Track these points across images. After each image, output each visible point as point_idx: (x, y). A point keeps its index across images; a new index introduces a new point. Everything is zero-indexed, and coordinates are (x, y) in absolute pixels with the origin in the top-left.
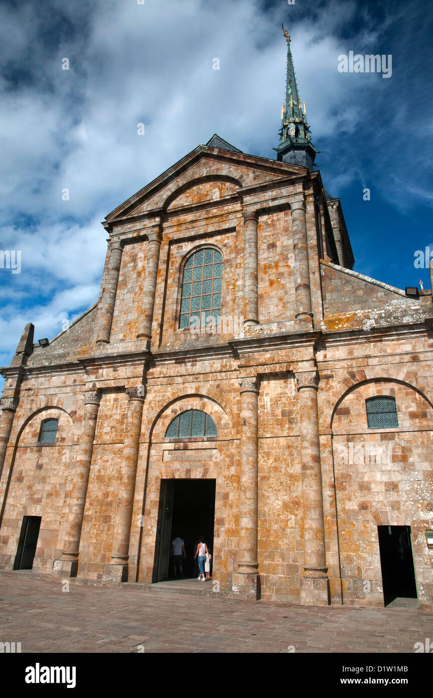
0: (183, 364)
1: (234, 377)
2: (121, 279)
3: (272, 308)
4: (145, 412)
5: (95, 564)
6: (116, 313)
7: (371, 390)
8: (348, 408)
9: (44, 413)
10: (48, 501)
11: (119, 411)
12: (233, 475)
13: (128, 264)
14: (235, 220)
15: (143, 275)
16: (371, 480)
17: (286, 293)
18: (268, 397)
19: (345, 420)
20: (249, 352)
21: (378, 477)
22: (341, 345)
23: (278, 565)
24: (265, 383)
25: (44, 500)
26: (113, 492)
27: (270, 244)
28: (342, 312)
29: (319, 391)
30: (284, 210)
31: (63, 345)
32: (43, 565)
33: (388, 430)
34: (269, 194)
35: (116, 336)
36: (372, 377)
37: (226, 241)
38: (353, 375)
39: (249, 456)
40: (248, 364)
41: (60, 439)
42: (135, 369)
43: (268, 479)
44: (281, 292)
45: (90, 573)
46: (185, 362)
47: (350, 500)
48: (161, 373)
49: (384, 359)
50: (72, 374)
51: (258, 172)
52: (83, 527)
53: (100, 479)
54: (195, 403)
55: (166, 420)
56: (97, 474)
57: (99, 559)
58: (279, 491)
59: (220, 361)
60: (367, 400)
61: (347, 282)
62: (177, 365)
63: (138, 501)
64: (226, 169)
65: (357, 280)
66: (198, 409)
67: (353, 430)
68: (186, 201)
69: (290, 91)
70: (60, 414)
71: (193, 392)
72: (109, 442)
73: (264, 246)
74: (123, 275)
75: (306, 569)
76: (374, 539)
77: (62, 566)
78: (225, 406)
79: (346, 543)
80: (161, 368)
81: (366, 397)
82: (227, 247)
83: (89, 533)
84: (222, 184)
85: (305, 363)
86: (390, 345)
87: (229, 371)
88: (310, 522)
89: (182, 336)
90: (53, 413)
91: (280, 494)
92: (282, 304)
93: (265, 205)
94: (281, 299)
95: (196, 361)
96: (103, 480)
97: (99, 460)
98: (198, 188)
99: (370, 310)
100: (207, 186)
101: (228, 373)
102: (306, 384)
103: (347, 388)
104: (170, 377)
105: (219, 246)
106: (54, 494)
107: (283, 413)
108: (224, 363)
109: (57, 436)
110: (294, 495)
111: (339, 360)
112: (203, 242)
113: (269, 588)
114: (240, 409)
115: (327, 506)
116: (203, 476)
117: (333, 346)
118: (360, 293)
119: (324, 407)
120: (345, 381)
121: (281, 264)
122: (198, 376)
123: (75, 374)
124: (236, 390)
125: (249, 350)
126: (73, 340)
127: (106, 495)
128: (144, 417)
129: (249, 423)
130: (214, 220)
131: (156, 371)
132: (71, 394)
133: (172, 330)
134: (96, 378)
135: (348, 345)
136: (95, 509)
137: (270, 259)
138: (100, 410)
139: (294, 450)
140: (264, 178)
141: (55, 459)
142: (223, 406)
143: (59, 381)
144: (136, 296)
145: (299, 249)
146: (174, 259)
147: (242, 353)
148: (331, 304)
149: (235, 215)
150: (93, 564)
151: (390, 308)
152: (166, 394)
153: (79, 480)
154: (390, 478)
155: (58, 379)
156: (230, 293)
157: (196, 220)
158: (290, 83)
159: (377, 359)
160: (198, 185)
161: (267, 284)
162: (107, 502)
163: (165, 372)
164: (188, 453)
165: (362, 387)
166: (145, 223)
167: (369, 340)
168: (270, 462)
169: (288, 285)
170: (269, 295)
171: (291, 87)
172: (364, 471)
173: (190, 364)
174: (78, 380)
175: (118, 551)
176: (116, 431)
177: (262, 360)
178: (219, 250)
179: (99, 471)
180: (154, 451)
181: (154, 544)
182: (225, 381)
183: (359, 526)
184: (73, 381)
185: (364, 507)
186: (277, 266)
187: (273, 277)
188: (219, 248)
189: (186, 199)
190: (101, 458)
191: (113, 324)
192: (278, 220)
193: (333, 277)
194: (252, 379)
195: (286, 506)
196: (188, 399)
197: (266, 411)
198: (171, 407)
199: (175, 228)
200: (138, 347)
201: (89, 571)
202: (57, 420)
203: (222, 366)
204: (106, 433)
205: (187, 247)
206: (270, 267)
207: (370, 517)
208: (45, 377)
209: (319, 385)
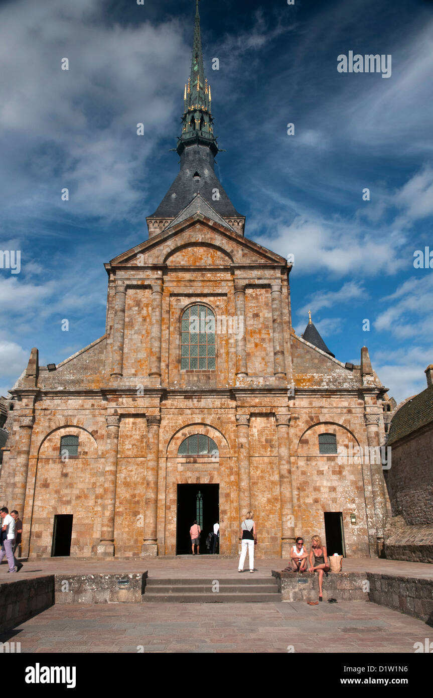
0: (190, 400)
1: (231, 413)
2: (127, 320)
3: (257, 365)
4: (161, 434)
5: (130, 546)
6: (126, 350)
7: (322, 429)
8: (307, 440)
9: (62, 430)
10: (78, 502)
11: (138, 432)
12: (233, 481)
13: (132, 307)
14: (226, 288)
15: (148, 320)
16: (321, 485)
17: (267, 355)
18: (256, 429)
19: (305, 447)
20: (243, 397)
21: (325, 483)
22: (305, 398)
23: (265, 537)
24: (253, 419)
25: (73, 502)
26: (139, 494)
27: (254, 314)
28: (304, 373)
29: (290, 427)
30: (265, 288)
31: (71, 371)
32: (80, 551)
33: (331, 455)
34: (256, 273)
35: (129, 371)
36: (324, 421)
37: (218, 303)
38: (312, 419)
39: (245, 468)
40: (243, 405)
41: (82, 453)
42: (152, 400)
43: (257, 484)
44: (263, 354)
45: (126, 553)
46: (192, 398)
47: (308, 497)
48: (172, 405)
49: (331, 410)
50: (90, 399)
51: (246, 251)
52: (115, 520)
53: (127, 484)
54: (201, 430)
55: (177, 441)
56: (123, 480)
57: (132, 542)
58: (265, 491)
59: (219, 400)
60: (319, 435)
61: (308, 352)
62: (185, 400)
63: (161, 500)
64: (218, 240)
65: (314, 352)
66: (203, 433)
67: (311, 454)
68: (183, 260)
69: (196, 68)
70: (80, 432)
71: (200, 421)
72: (132, 457)
73: (250, 315)
74: (129, 316)
75: (283, 539)
76: (321, 520)
77: (105, 549)
78: (225, 434)
79: (306, 523)
80: (172, 401)
81: (319, 433)
82: (219, 308)
83: (121, 524)
84: (214, 252)
85: (282, 408)
86: (335, 401)
87: (227, 408)
88: (286, 510)
89: (186, 377)
90: (73, 431)
91: (266, 494)
92: (264, 363)
93: (252, 282)
94: (263, 359)
95: (201, 398)
96: (130, 485)
97: (124, 470)
98: (193, 251)
99: (322, 375)
100: (201, 250)
101: (226, 410)
102: (284, 422)
103: (308, 427)
104: (181, 408)
105: (212, 306)
106: (83, 496)
107: (267, 441)
108: (223, 402)
109: (79, 450)
110: (275, 494)
111: (303, 408)
112: (198, 299)
113: (260, 552)
114: (238, 437)
115: (295, 500)
116: (210, 481)
117: (300, 398)
118: (316, 361)
119: (294, 438)
120: (307, 422)
121: (263, 331)
122: (204, 410)
123: (92, 399)
124: (232, 423)
125: (244, 395)
126: (81, 368)
127: (134, 496)
128: (161, 438)
129: (245, 447)
130: (208, 284)
131: (168, 402)
132: (90, 416)
133: (177, 371)
134: (117, 405)
135: (309, 398)
136: (124, 507)
137: (255, 326)
138: (121, 431)
139: (274, 466)
140: (251, 257)
141: (80, 469)
142: (223, 433)
143: (76, 404)
144: (144, 338)
145: (278, 323)
146: (174, 310)
147: (238, 397)
148: (297, 366)
149: (226, 283)
150: (128, 546)
151: (335, 375)
152: (178, 421)
153: (111, 485)
154: (332, 484)
155: (74, 402)
156: (223, 348)
157: (194, 280)
158: (196, 57)
159: (327, 409)
160: (192, 247)
161: (253, 345)
162: (135, 502)
163: (175, 404)
164: (197, 465)
165: (316, 427)
166: (148, 273)
167: (322, 397)
168: (259, 472)
169: (268, 349)
170: (255, 354)
171: (198, 63)
172: (317, 479)
173: (196, 400)
174: (96, 404)
175: (152, 535)
176: (137, 448)
177: (253, 403)
178: (212, 309)
179: (125, 478)
180: (170, 464)
181: (176, 529)
182: (224, 415)
183: (313, 512)
184: (91, 405)
185: (316, 501)
186: (260, 332)
187: (257, 341)
188: (212, 308)
189: (183, 258)
190: (126, 468)
191: (124, 359)
192: (261, 295)
193: (298, 347)
194: (246, 416)
195: (269, 501)
196: (195, 426)
197: (254, 438)
198: (181, 431)
199: (175, 283)
200: (153, 383)
201: (125, 551)
202: (77, 437)
203: (221, 404)
204: (128, 449)
205: (185, 301)
206: (255, 332)
207: (320, 507)
208: (61, 399)
209: (290, 423)
